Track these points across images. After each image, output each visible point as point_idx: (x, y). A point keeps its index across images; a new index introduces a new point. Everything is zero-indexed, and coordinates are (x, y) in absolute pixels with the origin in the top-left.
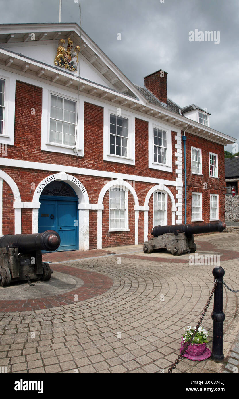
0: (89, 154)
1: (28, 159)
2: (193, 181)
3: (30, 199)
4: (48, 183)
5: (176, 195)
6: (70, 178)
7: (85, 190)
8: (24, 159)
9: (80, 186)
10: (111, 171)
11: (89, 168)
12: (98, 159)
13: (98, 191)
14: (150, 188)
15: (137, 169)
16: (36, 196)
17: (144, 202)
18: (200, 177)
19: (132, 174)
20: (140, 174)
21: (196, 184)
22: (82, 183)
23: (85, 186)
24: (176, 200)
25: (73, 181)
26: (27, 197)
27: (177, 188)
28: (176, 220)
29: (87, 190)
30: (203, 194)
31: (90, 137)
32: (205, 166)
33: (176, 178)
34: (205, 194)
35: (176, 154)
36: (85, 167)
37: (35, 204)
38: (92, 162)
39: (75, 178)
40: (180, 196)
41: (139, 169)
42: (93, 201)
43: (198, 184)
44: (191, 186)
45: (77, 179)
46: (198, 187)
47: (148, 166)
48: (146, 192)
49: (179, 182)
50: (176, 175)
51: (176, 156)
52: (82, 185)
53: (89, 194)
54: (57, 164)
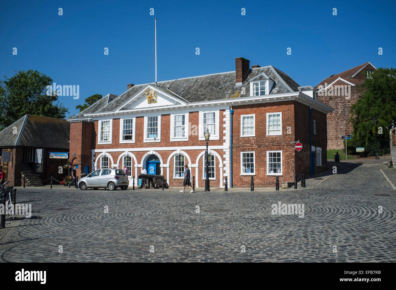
0: (163, 140)
1: (140, 147)
2: (242, 142)
3: (140, 164)
4: (146, 156)
5: (224, 155)
6: (154, 153)
7: (161, 157)
8: (138, 148)
9: (159, 156)
10: (174, 146)
11: (163, 147)
12: (168, 141)
13: (167, 158)
14: (200, 153)
15: (190, 143)
16: (142, 162)
17: (196, 162)
18: (251, 138)
19: (187, 146)
20: (193, 145)
21: (246, 145)
22: (160, 154)
23: (161, 156)
24: (223, 159)
25: (155, 154)
26: (139, 163)
27: (224, 151)
28: (224, 174)
29: (162, 157)
30: (255, 152)
31: (164, 131)
32: (260, 127)
33: (224, 143)
34: (258, 152)
35: (224, 126)
36: (161, 146)
37: (141, 165)
38: (164, 144)
39: (156, 152)
40: (227, 156)
41: (192, 142)
42: (165, 163)
43: (248, 145)
44: (239, 147)
45: (157, 153)
46: (248, 147)
47: (198, 139)
48: (197, 155)
49: (226, 146)
50: (225, 141)
51: (224, 127)
52: (159, 155)
53: (163, 159)
54: (150, 147)
